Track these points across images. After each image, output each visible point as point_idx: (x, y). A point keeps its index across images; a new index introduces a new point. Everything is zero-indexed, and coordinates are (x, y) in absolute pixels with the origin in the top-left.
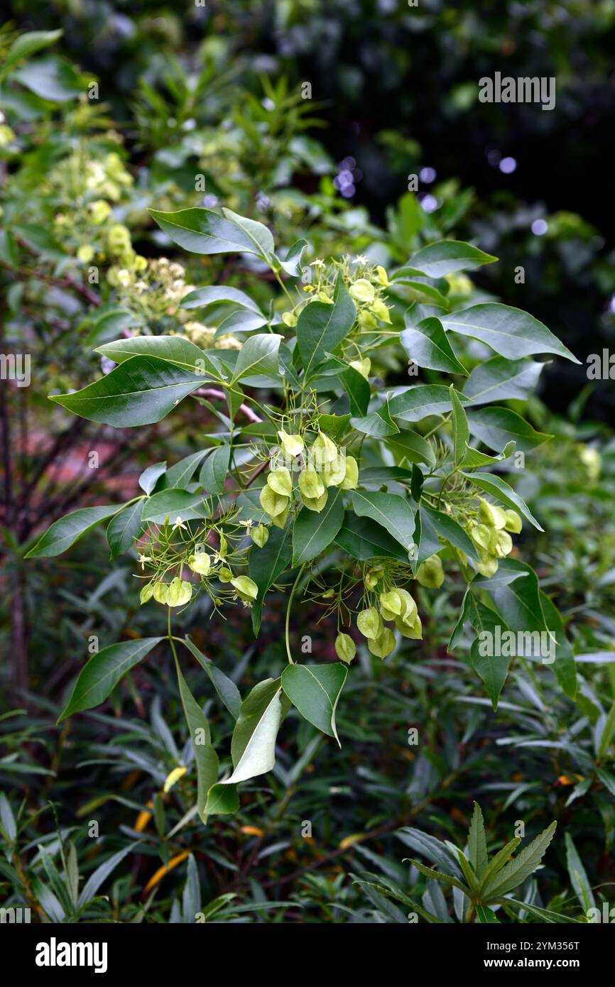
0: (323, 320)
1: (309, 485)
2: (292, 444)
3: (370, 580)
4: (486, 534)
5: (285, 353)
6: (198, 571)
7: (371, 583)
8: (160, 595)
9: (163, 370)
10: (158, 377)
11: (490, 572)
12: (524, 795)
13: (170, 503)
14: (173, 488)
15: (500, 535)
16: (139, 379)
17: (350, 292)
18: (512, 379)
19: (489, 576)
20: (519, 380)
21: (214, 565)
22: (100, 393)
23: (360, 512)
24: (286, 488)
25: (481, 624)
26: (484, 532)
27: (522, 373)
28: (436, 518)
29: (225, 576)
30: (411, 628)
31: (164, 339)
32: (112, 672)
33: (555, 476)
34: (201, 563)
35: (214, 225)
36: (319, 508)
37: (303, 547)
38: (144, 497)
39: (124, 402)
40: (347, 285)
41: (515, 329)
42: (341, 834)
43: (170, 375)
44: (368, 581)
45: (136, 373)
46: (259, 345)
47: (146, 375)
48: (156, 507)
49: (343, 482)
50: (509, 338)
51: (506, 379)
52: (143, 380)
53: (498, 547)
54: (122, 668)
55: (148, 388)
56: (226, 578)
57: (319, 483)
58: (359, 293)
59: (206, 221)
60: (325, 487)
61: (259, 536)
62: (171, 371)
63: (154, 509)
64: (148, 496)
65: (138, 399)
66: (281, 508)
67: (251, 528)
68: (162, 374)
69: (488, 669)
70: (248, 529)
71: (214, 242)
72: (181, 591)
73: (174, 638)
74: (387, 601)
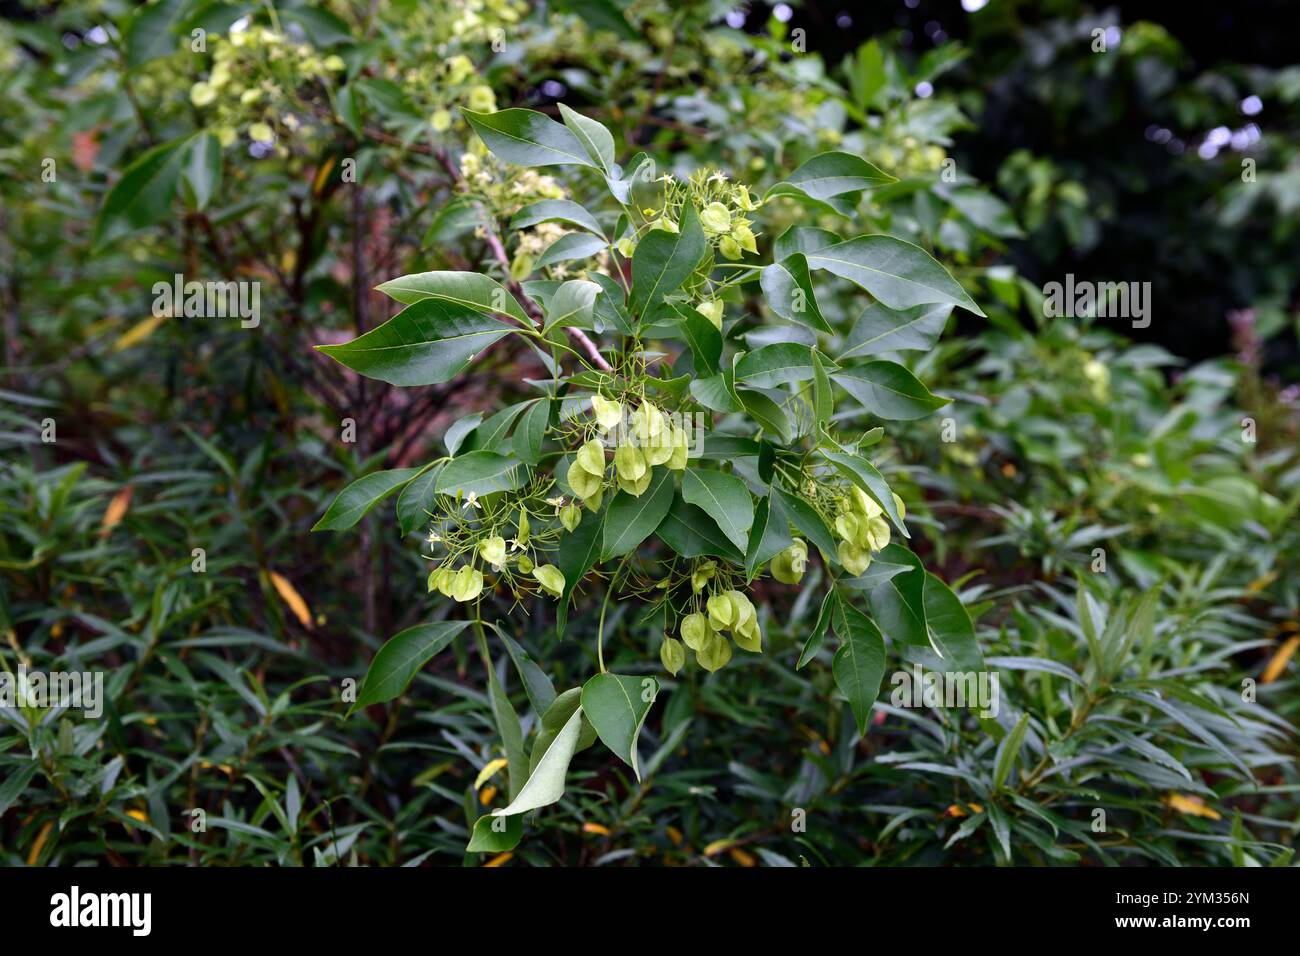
0: (665, 253)
1: (626, 463)
2: (609, 414)
3: (697, 580)
4: (854, 524)
5: (617, 293)
6: (490, 560)
7: (699, 584)
8: (447, 586)
9: (457, 316)
10: (451, 325)
11: (858, 570)
12: (908, 824)
13: (474, 469)
14: (482, 450)
15: (876, 524)
16: (428, 327)
17: (701, 218)
18: (912, 322)
19: (857, 574)
20: (922, 323)
21: (511, 552)
22: (378, 344)
23: (688, 498)
24: (600, 466)
25: (848, 629)
26: (851, 522)
27: (926, 316)
28: (792, 504)
29: (525, 564)
30: (748, 638)
31: (462, 275)
32: (411, 659)
33: (1050, 392)
34: (495, 551)
35: (538, 129)
36: (638, 492)
37: (617, 537)
38: (445, 459)
39: (407, 354)
40: (697, 209)
41: (906, 271)
42: (708, 837)
43: (466, 322)
44: (694, 581)
45: (424, 320)
46: (574, 294)
47: (435, 321)
48: (456, 475)
49: (670, 460)
50: (897, 282)
51: (905, 323)
52: (432, 328)
53: (870, 538)
54: (422, 655)
55: (438, 338)
56: (527, 568)
57: (639, 461)
58: (712, 220)
59: (529, 124)
60: (647, 465)
61: (569, 518)
62: (468, 317)
63: (452, 477)
64: (451, 459)
65: (424, 351)
66: (592, 489)
67: (560, 508)
68: (456, 321)
69: (855, 686)
70: (557, 510)
71: (537, 150)
72: (471, 582)
73: (484, 623)
74: (716, 606)
